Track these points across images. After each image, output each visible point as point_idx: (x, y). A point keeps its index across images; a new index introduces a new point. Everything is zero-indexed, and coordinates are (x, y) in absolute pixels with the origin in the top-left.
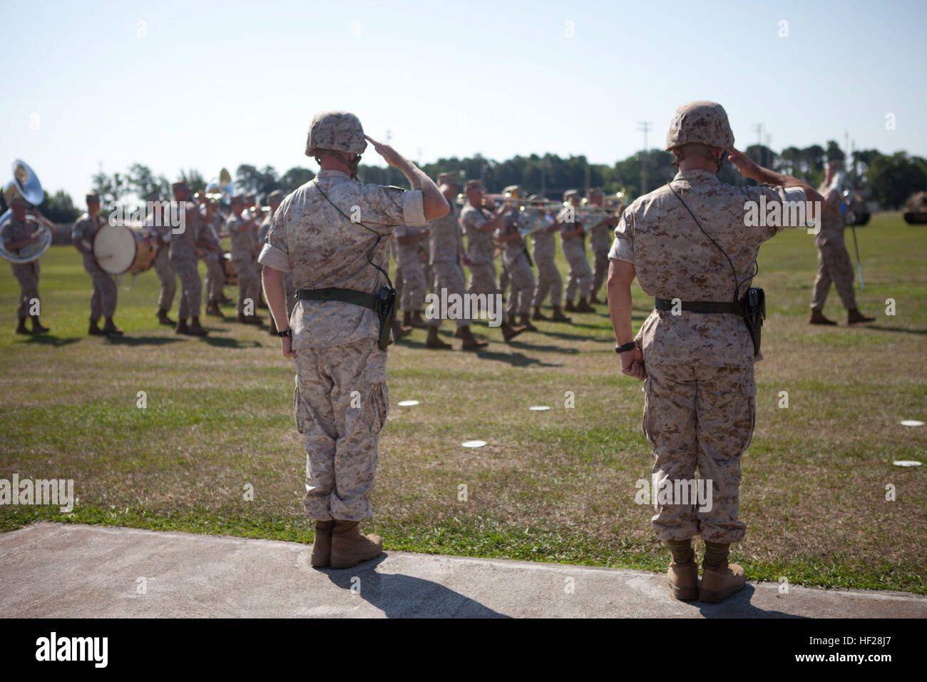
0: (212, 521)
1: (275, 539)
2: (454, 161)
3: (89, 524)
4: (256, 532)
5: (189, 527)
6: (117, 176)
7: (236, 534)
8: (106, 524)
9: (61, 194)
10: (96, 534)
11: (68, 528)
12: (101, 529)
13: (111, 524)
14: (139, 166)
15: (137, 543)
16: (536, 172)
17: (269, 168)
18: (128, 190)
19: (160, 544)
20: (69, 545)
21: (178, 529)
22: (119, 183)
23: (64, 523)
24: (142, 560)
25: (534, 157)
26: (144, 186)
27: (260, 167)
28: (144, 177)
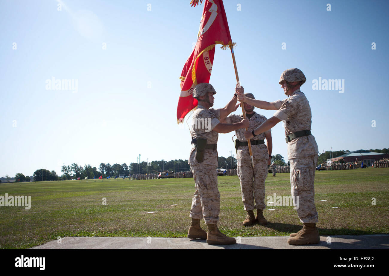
0: (129, 233)
1: (155, 237)
2: (156, 162)
3: (84, 236)
4: (146, 235)
5: (122, 235)
6: (69, 166)
7: (139, 236)
8: (91, 236)
9: (53, 172)
10: (88, 239)
11: (77, 238)
12: (90, 238)
13: (93, 236)
14: (74, 164)
15: (105, 240)
16: (177, 164)
17: (109, 164)
18: (71, 170)
19: (114, 240)
20: (79, 242)
21: (118, 236)
22: (69, 168)
23: (75, 236)
24: (109, 245)
25: (176, 160)
26: (76, 169)
27: (106, 164)
28: (75, 167)
